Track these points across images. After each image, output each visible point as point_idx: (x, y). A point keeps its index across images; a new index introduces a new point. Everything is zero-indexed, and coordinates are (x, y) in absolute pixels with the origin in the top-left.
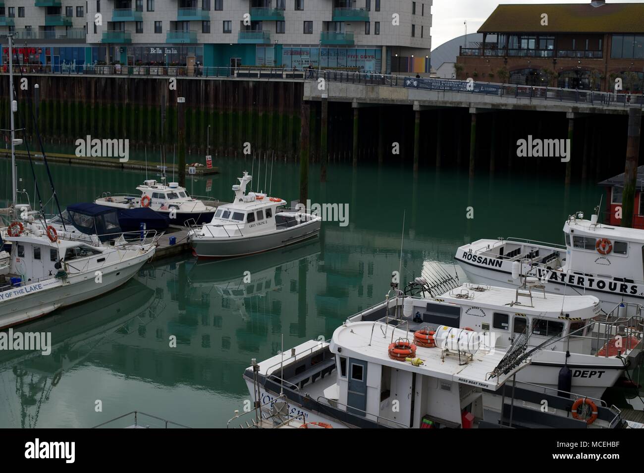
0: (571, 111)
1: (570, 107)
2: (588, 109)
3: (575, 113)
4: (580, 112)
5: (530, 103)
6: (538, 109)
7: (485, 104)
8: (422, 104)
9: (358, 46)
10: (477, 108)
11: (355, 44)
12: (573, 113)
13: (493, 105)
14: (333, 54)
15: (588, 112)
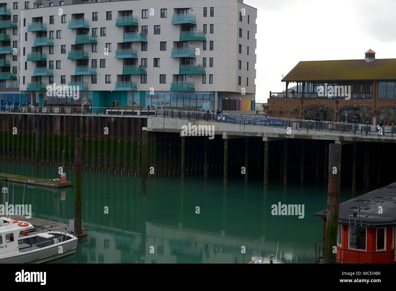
0: (338, 140)
1: (337, 136)
2: (351, 138)
3: (342, 141)
4: (345, 140)
5: (307, 133)
6: (313, 138)
7: (274, 134)
8: (228, 134)
9: (198, 92)
10: (268, 138)
11: (196, 90)
12: (340, 141)
13: (280, 135)
14: (180, 98)
15: (351, 140)
